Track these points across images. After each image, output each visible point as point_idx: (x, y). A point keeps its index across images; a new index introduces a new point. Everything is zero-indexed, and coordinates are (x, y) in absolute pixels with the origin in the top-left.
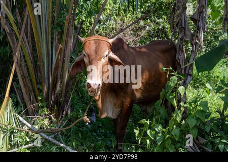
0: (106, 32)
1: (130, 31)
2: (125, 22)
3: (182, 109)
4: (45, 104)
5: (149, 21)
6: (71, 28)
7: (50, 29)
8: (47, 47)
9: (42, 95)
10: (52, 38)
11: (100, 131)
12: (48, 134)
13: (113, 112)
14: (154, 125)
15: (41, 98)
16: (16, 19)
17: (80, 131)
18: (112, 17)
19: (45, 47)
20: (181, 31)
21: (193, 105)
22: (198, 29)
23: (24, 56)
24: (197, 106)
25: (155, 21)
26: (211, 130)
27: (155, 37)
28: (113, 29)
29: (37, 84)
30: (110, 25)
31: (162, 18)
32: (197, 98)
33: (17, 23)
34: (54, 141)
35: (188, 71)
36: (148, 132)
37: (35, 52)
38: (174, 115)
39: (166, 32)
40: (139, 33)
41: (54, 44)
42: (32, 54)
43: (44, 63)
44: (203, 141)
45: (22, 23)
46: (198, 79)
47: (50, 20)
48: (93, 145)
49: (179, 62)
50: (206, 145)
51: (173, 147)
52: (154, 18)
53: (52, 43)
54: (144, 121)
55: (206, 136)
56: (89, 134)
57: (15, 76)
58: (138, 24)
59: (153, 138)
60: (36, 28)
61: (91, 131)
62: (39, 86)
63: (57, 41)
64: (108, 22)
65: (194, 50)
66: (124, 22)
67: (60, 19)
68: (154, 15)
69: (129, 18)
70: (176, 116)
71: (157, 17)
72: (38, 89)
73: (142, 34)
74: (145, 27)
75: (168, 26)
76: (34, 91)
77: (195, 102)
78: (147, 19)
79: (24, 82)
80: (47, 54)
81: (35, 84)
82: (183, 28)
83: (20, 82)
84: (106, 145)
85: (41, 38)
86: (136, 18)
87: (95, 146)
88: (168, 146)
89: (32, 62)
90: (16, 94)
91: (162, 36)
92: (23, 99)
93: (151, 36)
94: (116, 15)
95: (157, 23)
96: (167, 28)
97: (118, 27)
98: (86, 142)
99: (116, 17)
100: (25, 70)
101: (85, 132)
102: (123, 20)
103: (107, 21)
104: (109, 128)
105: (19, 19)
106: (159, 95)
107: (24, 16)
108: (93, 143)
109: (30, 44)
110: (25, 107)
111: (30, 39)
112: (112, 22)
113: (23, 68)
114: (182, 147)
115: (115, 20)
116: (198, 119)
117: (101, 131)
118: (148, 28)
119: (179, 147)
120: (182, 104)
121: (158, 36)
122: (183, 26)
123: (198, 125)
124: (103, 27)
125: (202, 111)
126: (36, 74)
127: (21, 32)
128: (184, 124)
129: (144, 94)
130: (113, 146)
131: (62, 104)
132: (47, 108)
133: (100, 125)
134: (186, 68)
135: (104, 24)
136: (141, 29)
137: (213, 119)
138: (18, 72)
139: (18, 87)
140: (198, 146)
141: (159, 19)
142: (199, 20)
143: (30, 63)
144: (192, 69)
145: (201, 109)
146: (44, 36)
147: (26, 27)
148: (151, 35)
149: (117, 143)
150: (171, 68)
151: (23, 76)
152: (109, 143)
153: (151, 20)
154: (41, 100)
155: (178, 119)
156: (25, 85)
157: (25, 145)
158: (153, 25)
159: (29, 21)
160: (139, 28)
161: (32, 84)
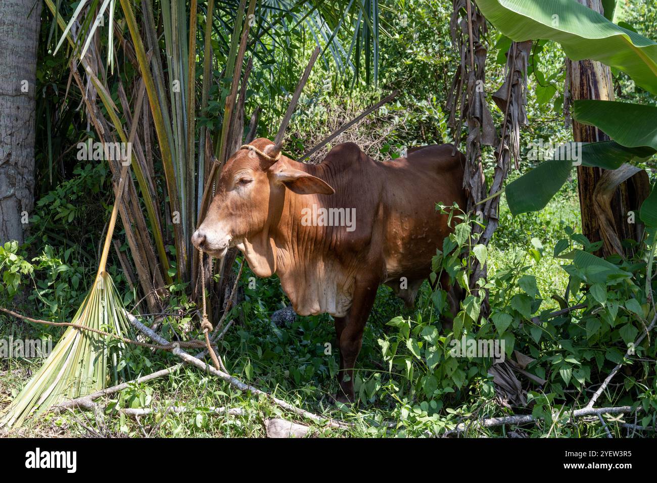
0: (308, 129)
1: (359, 127)
2: (348, 107)
3: (482, 293)
4: (183, 286)
5: (399, 105)
6: (237, 123)
7: (192, 125)
8: (186, 164)
9: (177, 267)
10: (197, 145)
11: (301, 341)
12: (192, 351)
13: (337, 303)
14: (421, 329)
15: (173, 274)
16: (119, 105)
17: (260, 344)
18: (321, 98)
19: (181, 164)
20: (474, 127)
21: (505, 284)
22: (508, 121)
23: (137, 184)
24: (512, 286)
25: (411, 106)
26: (544, 338)
27: (412, 139)
28: (322, 122)
29: (165, 243)
30: (316, 115)
31: (426, 99)
32: (512, 270)
33: (120, 115)
34: (203, 365)
35: (489, 211)
36: (409, 344)
37: (159, 174)
38: (465, 307)
39: (435, 128)
40: (379, 131)
41: (201, 158)
42: (153, 179)
43: (179, 198)
44: (525, 361)
45: (133, 112)
46: (505, 228)
47: (193, 105)
48: (287, 372)
49: (470, 193)
50: (532, 370)
51: (463, 375)
52: (410, 98)
53: (197, 156)
54: (398, 320)
55: (532, 349)
56: (278, 349)
57: (119, 227)
58: (376, 113)
59: (419, 358)
60: (162, 123)
61: (283, 344)
62: (170, 248)
63: (207, 152)
64: (311, 109)
65: (501, 166)
66: (345, 108)
67: (213, 104)
68: (409, 93)
69: (356, 100)
70: (469, 310)
71: (416, 96)
72: (168, 254)
73: (385, 134)
74: (390, 118)
75: (438, 115)
76: (159, 259)
77: (508, 278)
78: (395, 101)
79: (137, 240)
80: (186, 179)
81: (161, 243)
82: (477, 118)
83: (129, 239)
84: (316, 374)
85: (172, 145)
86: (372, 98)
87: (291, 376)
88: (450, 374)
89: (153, 197)
90: (119, 265)
91: (427, 138)
92: (135, 276)
93: (404, 138)
94: (329, 94)
95: (418, 110)
96: (438, 121)
97: (334, 117)
98: (273, 366)
99: (327, 97)
100: (139, 215)
101: (270, 346)
102: (343, 105)
103: (309, 106)
104: (321, 337)
105: (125, 104)
106: (430, 264)
107: (135, 99)
108: (288, 368)
109: (150, 158)
110: (141, 293)
111: (148, 146)
112: (321, 108)
113: (135, 208)
114: (481, 375)
115: (327, 104)
116: (515, 314)
117: (305, 342)
118: (397, 119)
119: (476, 376)
120: (480, 282)
121: (418, 137)
122: (478, 115)
123: (515, 327)
124: (302, 120)
125: (523, 297)
126: (163, 222)
127: (129, 132)
128: (484, 326)
129: (404, 263)
130: (332, 375)
131: (219, 287)
132: (188, 295)
133: (301, 330)
134: (484, 205)
135: (303, 112)
136: (382, 121)
137: (546, 314)
138: (124, 217)
139: (125, 252)
140: (515, 372)
141: (420, 100)
142: (511, 102)
143: (150, 199)
144: (497, 208)
145: (522, 291)
146: (179, 140)
147: (140, 123)
148: (404, 135)
149: (341, 367)
150: (457, 206)
151: (135, 226)
152: (322, 368)
153: (403, 103)
154: (174, 278)
155: (474, 316)
156: (140, 247)
157: (143, 375)
158: (407, 114)
159: (145, 108)
160: (378, 120)
161: (154, 243)
